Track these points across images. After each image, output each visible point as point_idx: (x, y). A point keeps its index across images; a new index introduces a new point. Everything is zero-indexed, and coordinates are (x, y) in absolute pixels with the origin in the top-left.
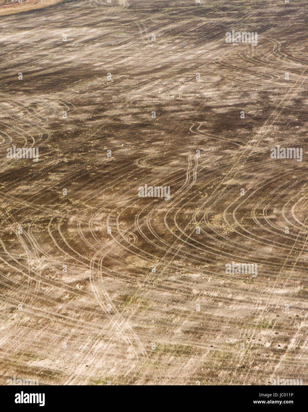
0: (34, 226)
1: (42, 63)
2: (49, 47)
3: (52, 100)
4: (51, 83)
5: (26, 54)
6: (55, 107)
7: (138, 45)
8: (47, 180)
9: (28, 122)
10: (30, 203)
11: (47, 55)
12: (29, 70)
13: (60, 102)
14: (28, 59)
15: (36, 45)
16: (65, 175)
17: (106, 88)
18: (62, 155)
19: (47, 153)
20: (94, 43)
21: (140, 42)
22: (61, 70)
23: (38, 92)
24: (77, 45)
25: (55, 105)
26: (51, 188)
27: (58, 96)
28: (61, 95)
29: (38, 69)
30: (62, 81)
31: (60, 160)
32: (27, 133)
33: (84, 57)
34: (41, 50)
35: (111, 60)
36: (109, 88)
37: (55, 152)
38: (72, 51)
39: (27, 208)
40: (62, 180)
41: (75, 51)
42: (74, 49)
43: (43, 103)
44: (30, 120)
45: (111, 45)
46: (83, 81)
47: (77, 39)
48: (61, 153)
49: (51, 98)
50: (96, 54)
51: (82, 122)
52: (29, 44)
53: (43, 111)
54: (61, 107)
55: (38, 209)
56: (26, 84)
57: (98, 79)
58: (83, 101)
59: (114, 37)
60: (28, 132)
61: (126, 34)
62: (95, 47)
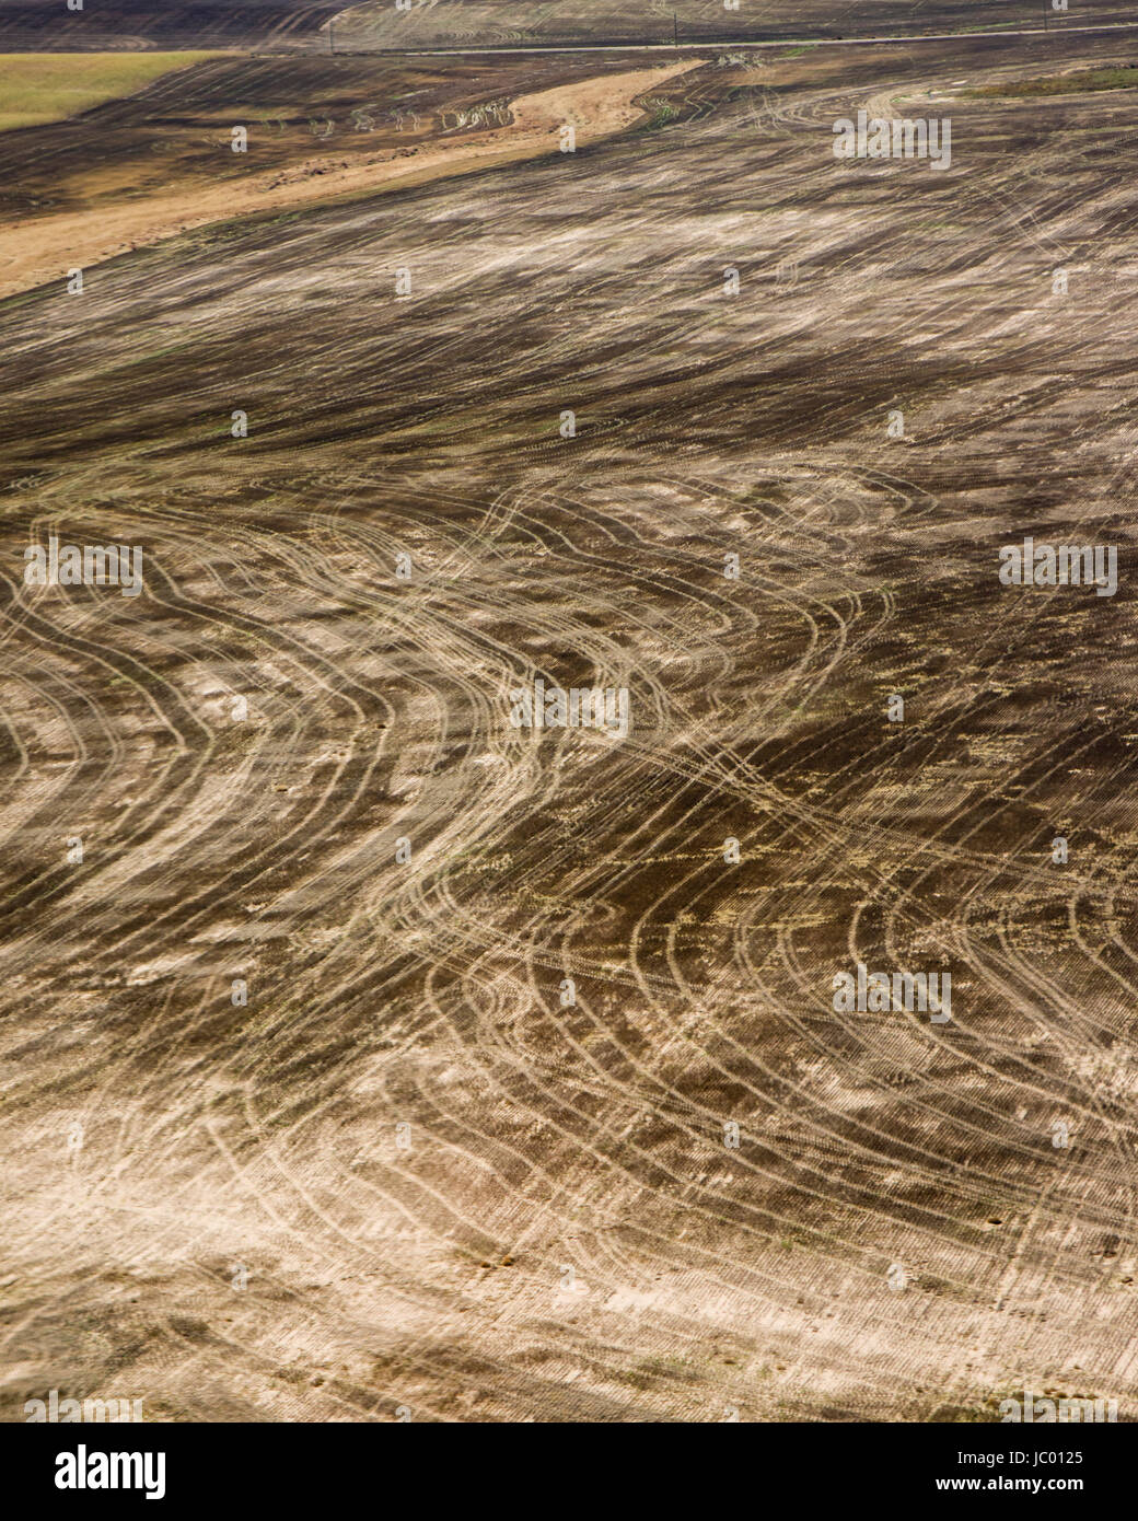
0: (1017, 934)
1: (699, 340)
2: (693, 284)
3: (829, 472)
4: (791, 412)
5: (622, 311)
6: (851, 495)
7: (1028, 267)
8: (966, 761)
9: (782, 554)
10: (953, 849)
11: (702, 313)
12: (672, 368)
13: (862, 477)
14: (640, 327)
15: (644, 278)
16: (1025, 741)
17: (1011, 425)
18: (972, 669)
19: (915, 665)
20: (856, 266)
21: (1031, 257)
22: (789, 365)
23: (757, 445)
24: (796, 273)
25: (850, 489)
26: (999, 789)
27: (843, 457)
28: (852, 454)
29: (701, 361)
30: (825, 402)
31: (975, 689)
32: (798, 590)
33: (849, 314)
34: (668, 294)
35: (958, 323)
36: (1023, 422)
37: (943, 660)
38: (788, 296)
39: (952, 867)
40: (1026, 761)
41: (797, 295)
42: (790, 288)
43: (801, 483)
44: (784, 543)
45: (924, 270)
46: (906, 399)
47: (784, 253)
48: (967, 661)
49: (821, 463)
50: (886, 302)
51: (981, 546)
52: (610, 274)
53: (816, 509)
54: (878, 495)
55: (996, 870)
56: (696, 417)
57: (961, 391)
58: (948, 471)
59: (919, 242)
60: (801, 586)
61: (963, 229)
62: (868, 280)
